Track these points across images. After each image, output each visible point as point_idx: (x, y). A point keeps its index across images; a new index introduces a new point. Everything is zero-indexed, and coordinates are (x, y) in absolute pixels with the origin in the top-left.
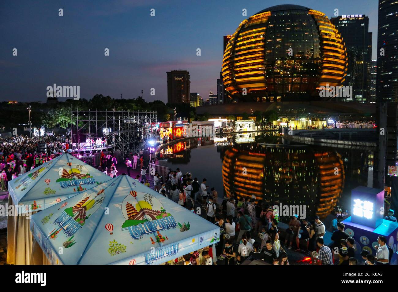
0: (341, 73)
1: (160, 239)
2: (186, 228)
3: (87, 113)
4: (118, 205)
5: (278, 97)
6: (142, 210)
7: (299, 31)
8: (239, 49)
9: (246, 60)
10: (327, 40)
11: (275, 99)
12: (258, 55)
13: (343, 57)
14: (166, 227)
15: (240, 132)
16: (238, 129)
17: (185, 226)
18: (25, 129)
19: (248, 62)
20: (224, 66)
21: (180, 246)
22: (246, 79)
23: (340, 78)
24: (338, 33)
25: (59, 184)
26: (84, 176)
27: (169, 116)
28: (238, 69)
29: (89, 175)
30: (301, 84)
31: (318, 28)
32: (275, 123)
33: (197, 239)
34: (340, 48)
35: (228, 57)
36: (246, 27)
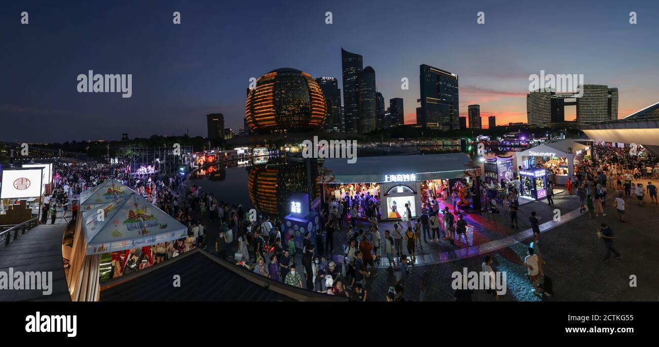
0: (323, 114)
1: (144, 232)
2: (164, 227)
3: (141, 150)
4: (124, 211)
5: (285, 130)
6: (138, 214)
7: (296, 85)
8: (256, 97)
9: (261, 105)
10: (314, 92)
11: (283, 131)
12: (270, 102)
13: (324, 103)
14: (150, 225)
15: (256, 156)
16: (256, 154)
17: (164, 226)
18: (106, 159)
19: (263, 107)
20: (247, 110)
21: (157, 237)
22: (262, 118)
23: (323, 117)
24: (320, 88)
25: (104, 197)
26: (121, 193)
27: (205, 147)
28: (256, 112)
29: (123, 192)
30: (299, 121)
31: (307, 84)
32: (282, 148)
33: (170, 234)
34: (321, 98)
35: (249, 103)
36: (261, 82)
